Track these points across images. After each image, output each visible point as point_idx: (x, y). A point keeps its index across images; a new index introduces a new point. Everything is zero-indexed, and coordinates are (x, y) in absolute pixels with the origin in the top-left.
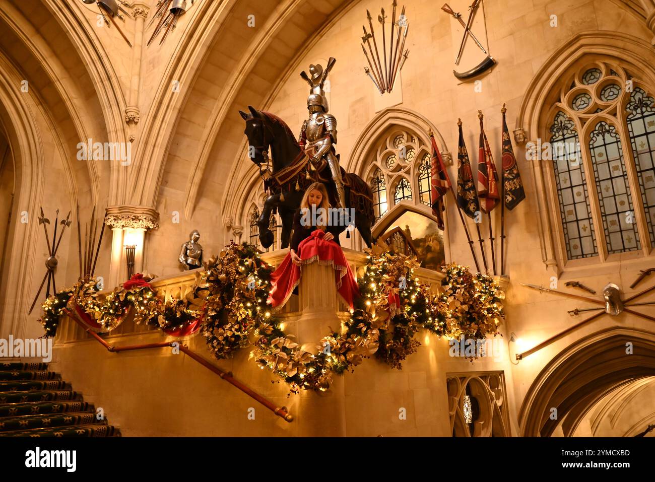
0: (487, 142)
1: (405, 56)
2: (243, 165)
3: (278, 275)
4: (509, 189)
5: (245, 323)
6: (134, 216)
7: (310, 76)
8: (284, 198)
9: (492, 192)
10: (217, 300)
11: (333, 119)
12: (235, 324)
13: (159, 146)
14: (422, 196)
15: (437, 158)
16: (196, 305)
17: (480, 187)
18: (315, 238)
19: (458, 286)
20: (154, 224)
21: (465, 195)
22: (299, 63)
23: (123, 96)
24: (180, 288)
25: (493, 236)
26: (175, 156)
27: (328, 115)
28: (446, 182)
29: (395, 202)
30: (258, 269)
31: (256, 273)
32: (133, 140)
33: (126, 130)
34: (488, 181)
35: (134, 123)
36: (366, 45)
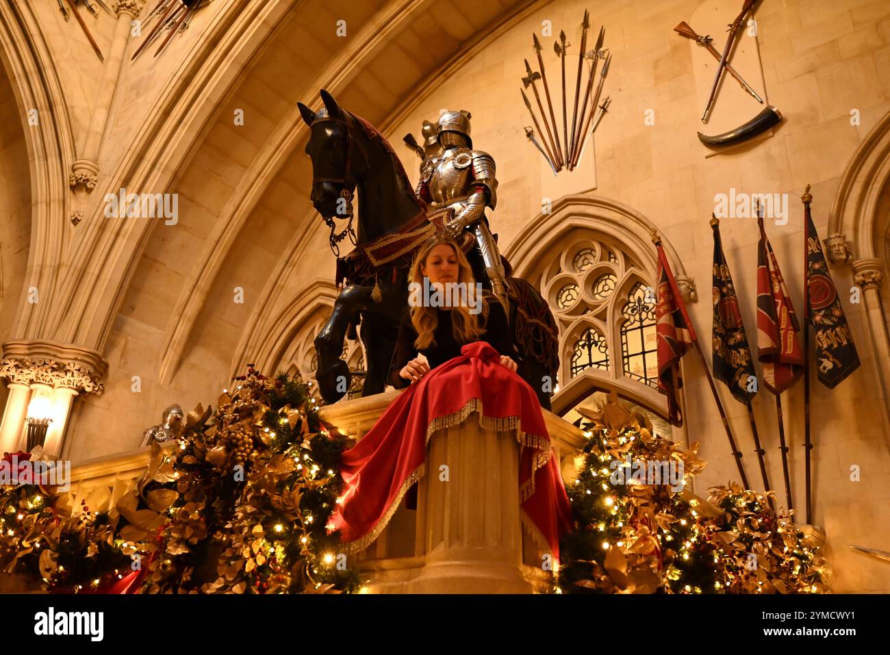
0: (773, 256)
1: (602, 108)
2: (281, 294)
3: (363, 456)
4: (825, 346)
5: (264, 579)
6: (56, 363)
7: (420, 141)
8: (381, 294)
9: (789, 351)
10: (195, 515)
11: (488, 161)
12: (235, 582)
13: (127, 236)
14: (628, 363)
15: (669, 285)
16: (140, 529)
17: (763, 341)
18: (472, 360)
19: (756, 535)
20: (95, 383)
21: (728, 356)
22: (402, 122)
23: (73, 141)
24: (111, 489)
25: (787, 445)
26: (155, 261)
27: (479, 152)
28: (685, 332)
29: (572, 373)
30: (313, 435)
31: (306, 445)
32: (79, 221)
33: (68, 201)
34: (779, 329)
35: (84, 189)
36: (529, 92)
